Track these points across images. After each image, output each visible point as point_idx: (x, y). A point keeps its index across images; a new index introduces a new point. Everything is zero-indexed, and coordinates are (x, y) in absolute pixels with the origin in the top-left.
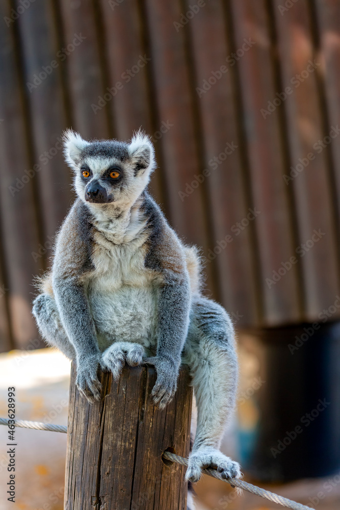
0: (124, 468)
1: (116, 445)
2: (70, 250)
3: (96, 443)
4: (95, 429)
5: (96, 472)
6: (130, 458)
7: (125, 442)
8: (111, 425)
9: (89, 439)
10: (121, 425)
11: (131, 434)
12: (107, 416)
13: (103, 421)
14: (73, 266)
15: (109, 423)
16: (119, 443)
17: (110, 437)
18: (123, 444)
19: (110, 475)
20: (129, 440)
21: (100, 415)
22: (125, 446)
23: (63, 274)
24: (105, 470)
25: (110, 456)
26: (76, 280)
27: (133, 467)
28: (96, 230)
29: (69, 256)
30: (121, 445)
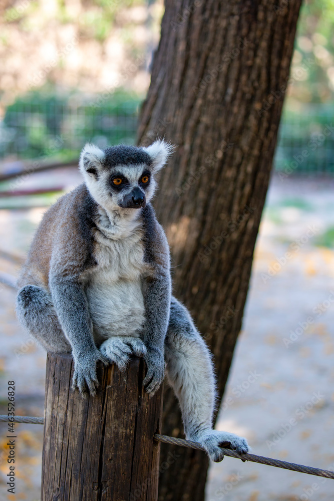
0: (125, 453)
1: (118, 433)
2: (71, 248)
3: (97, 433)
4: (97, 419)
5: (98, 459)
6: (131, 444)
7: (126, 429)
8: (113, 414)
9: (89, 429)
10: (123, 413)
11: (132, 421)
12: (109, 406)
13: (104, 412)
14: (75, 263)
15: (111, 413)
16: (121, 430)
17: (112, 426)
18: (124, 431)
19: (112, 461)
20: (130, 427)
21: (101, 405)
22: (126, 433)
23: (62, 271)
24: (107, 457)
25: (113, 443)
26: (77, 277)
27: (132, 452)
28: (97, 229)
29: (70, 254)
30: (123, 432)
